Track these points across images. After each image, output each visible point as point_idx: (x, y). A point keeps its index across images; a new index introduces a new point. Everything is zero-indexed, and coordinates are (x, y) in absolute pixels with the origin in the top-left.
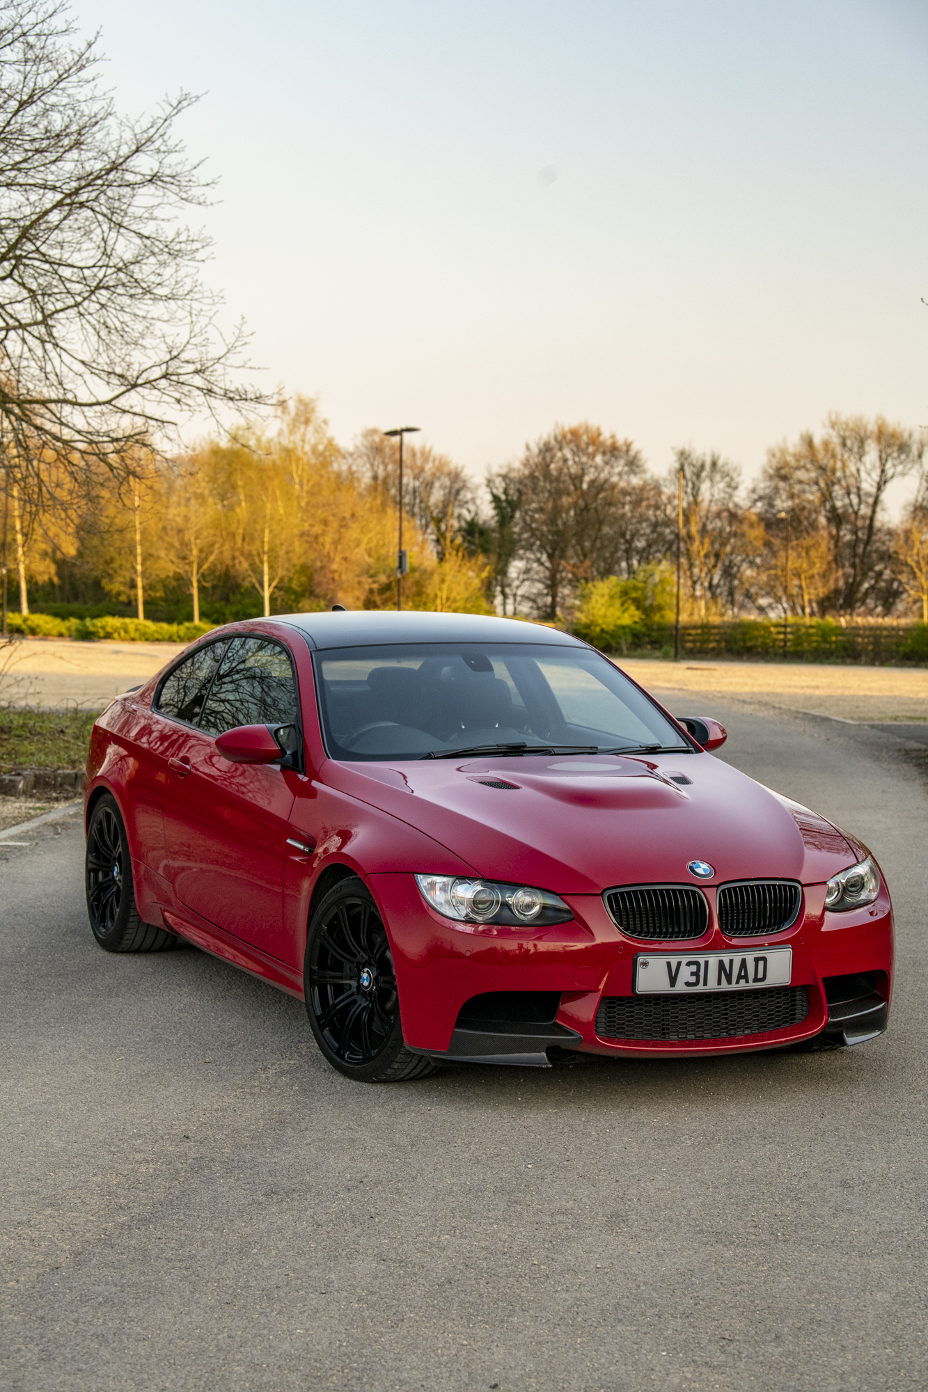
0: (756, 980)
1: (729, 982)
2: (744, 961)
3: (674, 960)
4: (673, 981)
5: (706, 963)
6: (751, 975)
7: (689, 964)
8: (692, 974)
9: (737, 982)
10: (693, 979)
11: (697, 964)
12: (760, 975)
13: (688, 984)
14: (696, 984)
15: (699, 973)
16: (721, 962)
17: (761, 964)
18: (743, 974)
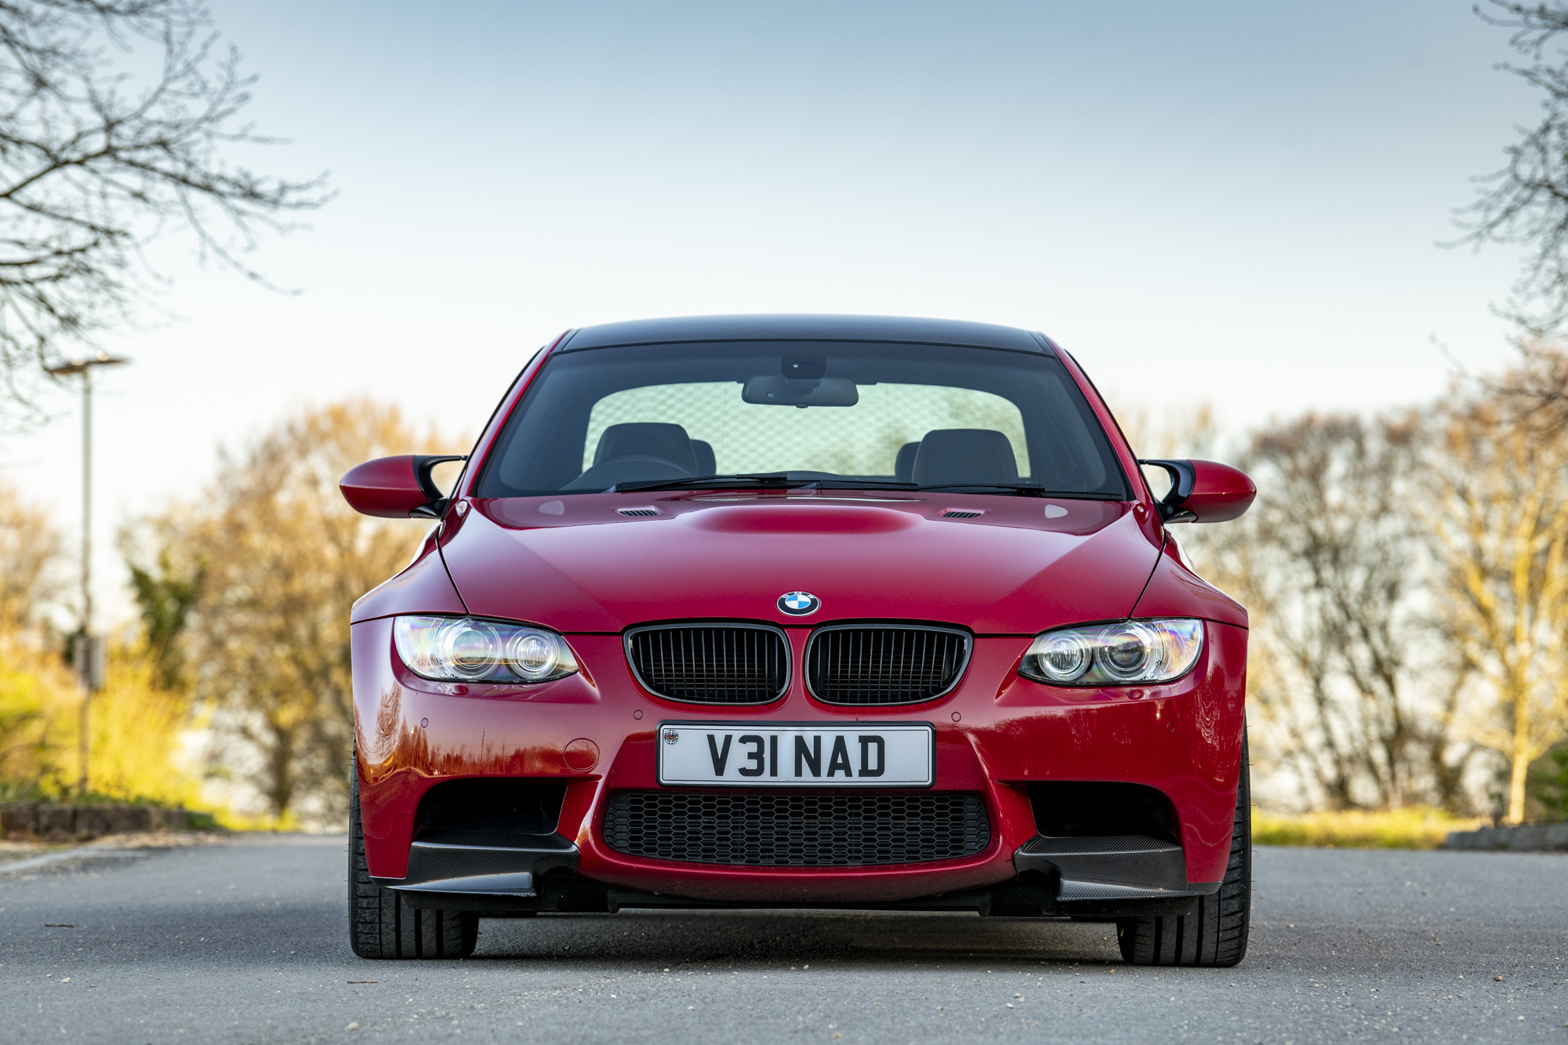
0: (865, 771)
1: (816, 771)
2: (840, 744)
3: (720, 733)
4: (719, 765)
5: (774, 740)
6: (855, 764)
7: (744, 740)
8: (751, 756)
9: (831, 773)
10: (753, 765)
11: (759, 740)
12: (873, 765)
13: (744, 772)
14: (759, 771)
15: (763, 755)
16: (800, 742)
17: (873, 747)
18: (840, 760)
